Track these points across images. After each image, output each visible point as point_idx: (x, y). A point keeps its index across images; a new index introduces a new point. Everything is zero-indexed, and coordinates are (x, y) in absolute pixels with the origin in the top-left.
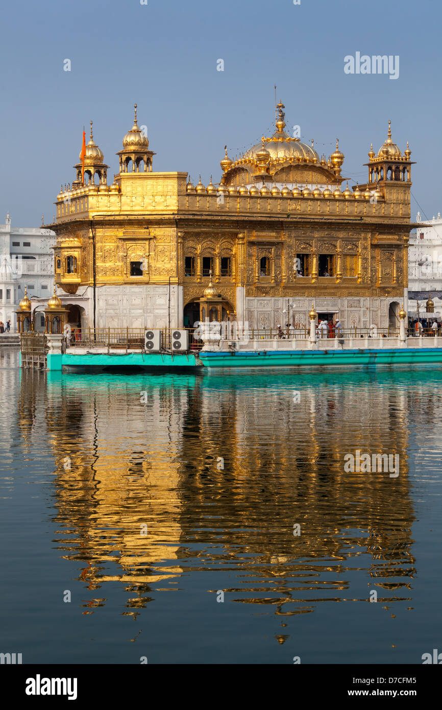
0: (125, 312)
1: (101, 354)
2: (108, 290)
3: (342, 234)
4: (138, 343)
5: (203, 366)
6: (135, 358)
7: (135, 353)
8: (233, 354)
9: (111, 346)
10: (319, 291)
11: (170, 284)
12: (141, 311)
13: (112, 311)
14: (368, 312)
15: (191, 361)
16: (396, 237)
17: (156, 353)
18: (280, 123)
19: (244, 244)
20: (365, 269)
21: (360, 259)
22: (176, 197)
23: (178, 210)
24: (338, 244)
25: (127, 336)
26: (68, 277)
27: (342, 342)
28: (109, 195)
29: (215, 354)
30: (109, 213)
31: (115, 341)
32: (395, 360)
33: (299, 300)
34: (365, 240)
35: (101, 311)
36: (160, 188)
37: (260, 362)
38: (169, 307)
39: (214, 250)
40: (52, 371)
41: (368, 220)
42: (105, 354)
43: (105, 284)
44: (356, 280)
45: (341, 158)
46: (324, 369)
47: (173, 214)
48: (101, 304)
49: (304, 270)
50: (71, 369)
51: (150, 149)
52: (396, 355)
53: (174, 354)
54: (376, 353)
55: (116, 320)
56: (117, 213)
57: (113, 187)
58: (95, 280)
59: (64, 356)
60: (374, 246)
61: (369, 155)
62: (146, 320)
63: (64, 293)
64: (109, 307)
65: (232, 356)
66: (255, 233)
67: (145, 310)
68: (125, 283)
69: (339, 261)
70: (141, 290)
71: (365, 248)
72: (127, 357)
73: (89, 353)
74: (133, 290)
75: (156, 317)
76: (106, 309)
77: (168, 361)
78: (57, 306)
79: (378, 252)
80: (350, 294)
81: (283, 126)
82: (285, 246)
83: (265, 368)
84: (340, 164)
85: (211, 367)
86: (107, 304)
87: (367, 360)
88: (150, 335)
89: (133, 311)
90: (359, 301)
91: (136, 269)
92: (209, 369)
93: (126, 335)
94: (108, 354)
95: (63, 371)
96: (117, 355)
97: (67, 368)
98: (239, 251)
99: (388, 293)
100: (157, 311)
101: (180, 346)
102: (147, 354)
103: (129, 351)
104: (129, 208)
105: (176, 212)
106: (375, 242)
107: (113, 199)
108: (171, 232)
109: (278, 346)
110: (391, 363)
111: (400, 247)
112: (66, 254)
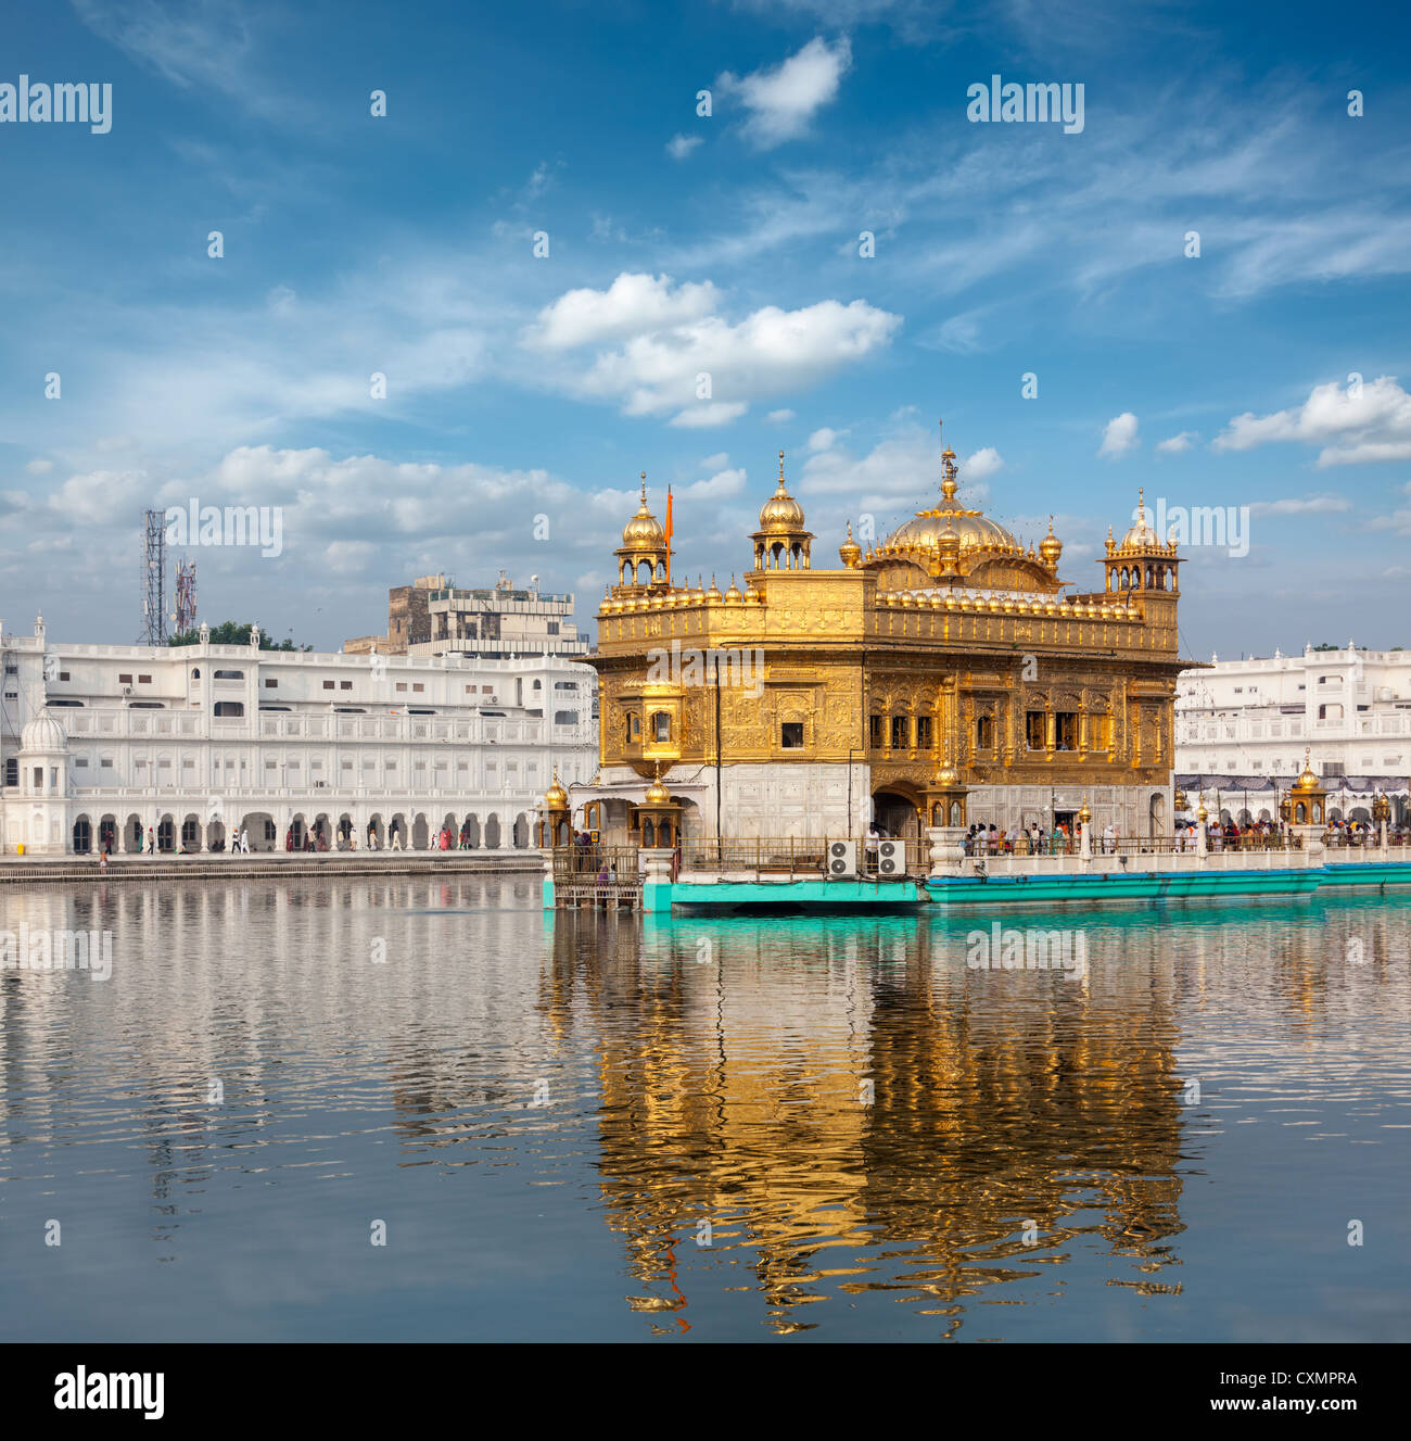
0: (772, 809)
1: (745, 883)
2: (743, 771)
3: (1087, 679)
4: (807, 862)
5: (931, 901)
6: (810, 889)
7: (808, 881)
8: (983, 880)
9: (761, 869)
10: (1060, 774)
11: (851, 762)
12: (801, 809)
13: (749, 809)
14: (1122, 810)
15: (908, 893)
16: (1160, 684)
17: (850, 879)
18: (949, 484)
19: (953, 694)
20: (1119, 736)
21: (1112, 722)
22: (861, 614)
23: (865, 636)
24: (1083, 694)
25: (792, 852)
26: (654, 749)
27: (1124, 860)
28: (745, 608)
29: (959, 881)
30: (745, 639)
31: (765, 861)
32: (1193, 889)
33: (1030, 790)
34: (1121, 688)
35: (730, 809)
36: (832, 598)
37: (1016, 895)
38: (849, 802)
39: (909, 703)
40: (657, 912)
41: (1121, 656)
42: (753, 883)
43: (738, 762)
44: (1105, 756)
45: (1059, 547)
46: (1098, 906)
47: (856, 642)
48: (730, 796)
49: (1035, 738)
50: (683, 909)
51: (805, 529)
52: (1196, 881)
53: (879, 881)
54: (1169, 879)
55: (758, 825)
56: (760, 639)
57: (750, 594)
58: (719, 756)
59: (675, 887)
60: (1131, 700)
61: (1107, 545)
62: (809, 825)
63: (637, 777)
64: (744, 801)
65: (982, 883)
66: (969, 676)
67: (809, 808)
68: (773, 761)
69: (1084, 724)
70: (801, 771)
71: (1120, 703)
72: (793, 888)
73: (721, 882)
74: (787, 772)
75: (827, 818)
76: (740, 805)
77: (868, 893)
78: (664, 799)
79: (1137, 708)
80: (1099, 781)
81: (954, 490)
82: (1012, 698)
83: (1020, 904)
84: (1056, 557)
85: (950, 902)
86: (741, 797)
87: (1154, 891)
88: (840, 849)
89: (785, 809)
90: (1110, 791)
91: (792, 734)
92: (944, 906)
93: (789, 850)
94: (758, 883)
95: (672, 912)
96: (776, 885)
97: (677, 908)
98: (946, 706)
99: (1149, 777)
100: (828, 808)
101: (892, 866)
102: (830, 882)
103: (796, 877)
104: (779, 631)
105: (861, 639)
106: (1135, 693)
107: (750, 615)
108: (853, 674)
109: (1040, 868)
110: (1183, 896)
111: (1165, 700)
112: (651, 708)
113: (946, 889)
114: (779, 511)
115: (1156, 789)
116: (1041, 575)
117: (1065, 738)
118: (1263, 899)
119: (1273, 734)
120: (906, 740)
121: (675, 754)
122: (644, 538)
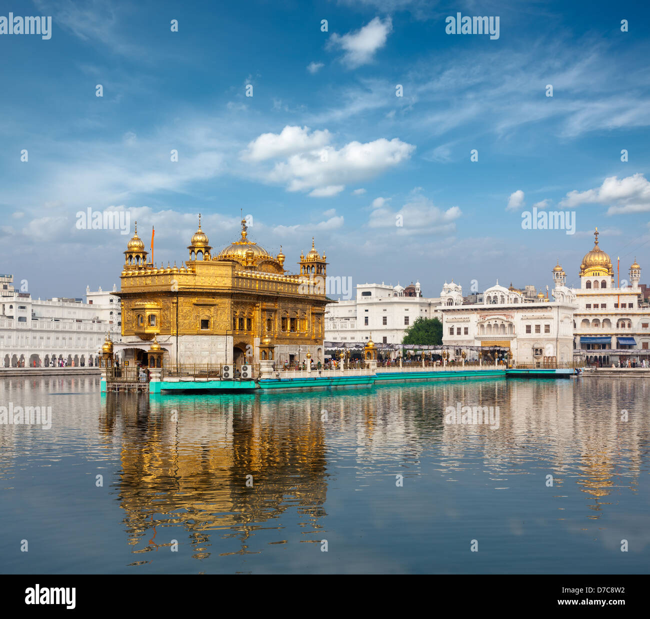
0: (197, 353)
1: (190, 381)
2: (187, 338)
3: (300, 306)
4: (212, 374)
5: (260, 388)
6: (215, 384)
7: (214, 381)
8: (279, 380)
9: (195, 376)
10: (292, 341)
11: (227, 335)
12: (208, 353)
13: (188, 352)
15: (252, 385)
16: (320, 308)
17: (230, 380)
18: (244, 232)
19: (259, 310)
20: (309, 327)
21: (307, 322)
22: (231, 279)
23: (232, 287)
24: (299, 311)
25: (208, 369)
26: (150, 329)
27: (320, 373)
28: (188, 275)
29: (272, 381)
30: (188, 287)
31: (197, 373)
32: (340, 383)
33: (282, 346)
34: (310, 309)
35: (181, 352)
36: (220, 272)
37: (288, 385)
38: (226, 350)
39: (244, 313)
40: (156, 393)
41: (310, 298)
42: (193, 381)
43: (185, 334)
44: (305, 334)
45: (284, 257)
46: (312, 389)
47: (229, 289)
48: (181, 348)
49: (284, 327)
50: (165, 392)
51: (209, 245)
52: (341, 380)
53: (242, 380)
56: (193, 287)
57: (189, 269)
58: (177, 332)
59: (162, 383)
60: (313, 314)
61: (301, 257)
62: (211, 359)
64: (187, 350)
65: (279, 381)
66: (265, 304)
67: (211, 352)
68: (198, 334)
69: (298, 322)
70: (208, 338)
71: (309, 315)
72: (208, 383)
73: (180, 381)
74: (203, 338)
75: (218, 357)
76: (185, 351)
77: (237, 385)
78: (158, 348)
79: (314, 317)
80: (303, 343)
81: (246, 235)
82: (278, 312)
84: (283, 261)
85: (268, 389)
86: (186, 348)
87: (328, 384)
88: (227, 368)
89: (202, 353)
90: (306, 347)
91: (205, 324)
92: (266, 390)
94: (194, 381)
95: (161, 393)
96: (202, 382)
97: (163, 391)
98: (257, 315)
99: (317, 342)
100: (219, 353)
101: (247, 375)
102: (223, 381)
103: (209, 379)
104: (201, 284)
105: (231, 288)
106: (314, 312)
107: (189, 277)
108: (227, 302)
109: (296, 375)
110: (336, 385)
111: (321, 314)
112: (148, 313)
113: (268, 383)
114: (199, 238)
115: (319, 347)
116: (278, 267)
117: (293, 328)
118: (358, 386)
119: (351, 327)
120: (243, 327)
121: (158, 331)
122: (137, 247)
